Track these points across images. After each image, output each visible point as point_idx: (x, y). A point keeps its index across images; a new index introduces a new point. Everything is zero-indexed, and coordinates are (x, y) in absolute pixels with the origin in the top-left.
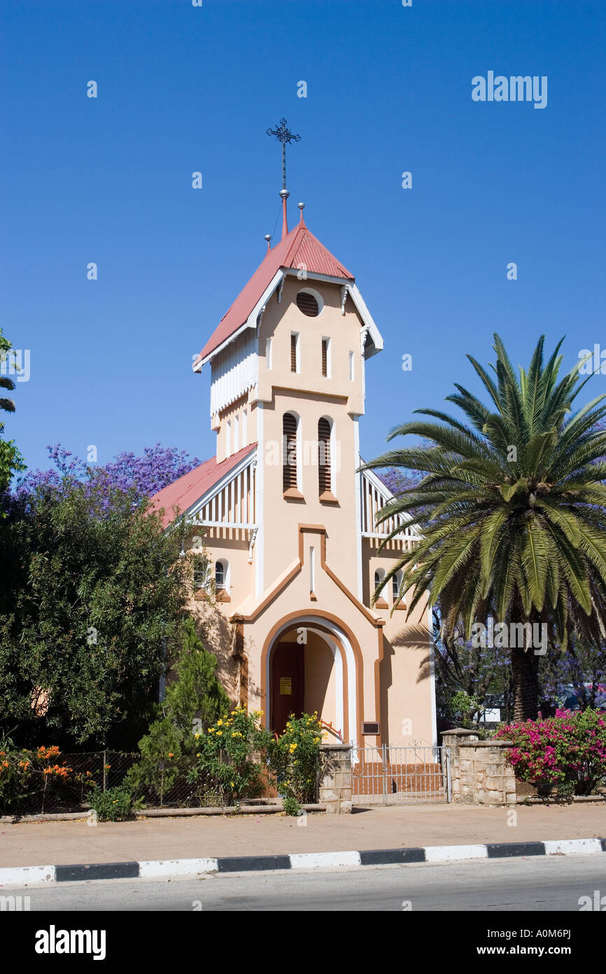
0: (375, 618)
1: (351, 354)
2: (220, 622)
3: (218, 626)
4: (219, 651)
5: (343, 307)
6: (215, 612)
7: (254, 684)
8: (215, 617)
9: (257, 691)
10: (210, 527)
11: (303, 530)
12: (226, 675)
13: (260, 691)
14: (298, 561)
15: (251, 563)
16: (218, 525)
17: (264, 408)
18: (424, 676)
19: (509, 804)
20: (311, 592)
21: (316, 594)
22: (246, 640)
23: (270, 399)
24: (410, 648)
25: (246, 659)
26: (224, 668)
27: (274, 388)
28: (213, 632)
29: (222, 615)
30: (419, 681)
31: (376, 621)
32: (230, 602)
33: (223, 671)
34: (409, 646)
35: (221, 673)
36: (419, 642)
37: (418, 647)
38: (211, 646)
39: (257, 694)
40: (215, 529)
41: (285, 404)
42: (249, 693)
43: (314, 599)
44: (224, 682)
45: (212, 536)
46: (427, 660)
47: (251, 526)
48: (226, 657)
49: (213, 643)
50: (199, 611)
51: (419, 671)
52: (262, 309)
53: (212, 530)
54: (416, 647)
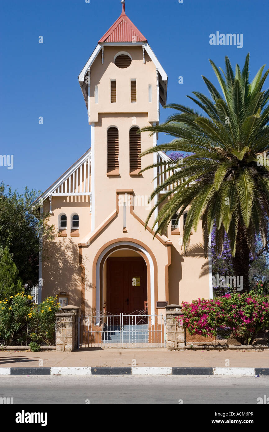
0: (165, 241)
1: (150, 86)
2: (74, 248)
3: (72, 250)
4: (72, 264)
5: (144, 59)
6: (70, 242)
7: (88, 281)
8: (70, 245)
9: (90, 285)
10: (68, 196)
11: (118, 193)
12: (77, 276)
13: (92, 285)
14: (115, 211)
15: (91, 214)
16: (72, 194)
17: (95, 126)
18: (205, 273)
19: (180, 349)
20: (124, 228)
21: (127, 229)
22: (84, 257)
23: (97, 120)
24: (195, 257)
25: (84, 267)
26: (75, 273)
27: (99, 114)
28: (69, 253)
29: (74, 244)
30: (200, 277)
31: (165, 242)
32: (79, 236)
33: (75, 274)
34: (194, 256)
35: (73, 275)
36: (201, 253)
37: (200, 257)
38: (68, 261)
39: (90, 286)
40: (70, 197)
41: (108, 123)
42: (85, 286)
43: (125, 232)
44: (75, 280)
45: (68, 201)
46: (207, 264)
47: (88, 194)
48: (77, 266)
49: (69, 259)
50: (61, 242)
51: (200, 271)
52: (88, 69)
53: (68, 198)
54: (199, 256)
